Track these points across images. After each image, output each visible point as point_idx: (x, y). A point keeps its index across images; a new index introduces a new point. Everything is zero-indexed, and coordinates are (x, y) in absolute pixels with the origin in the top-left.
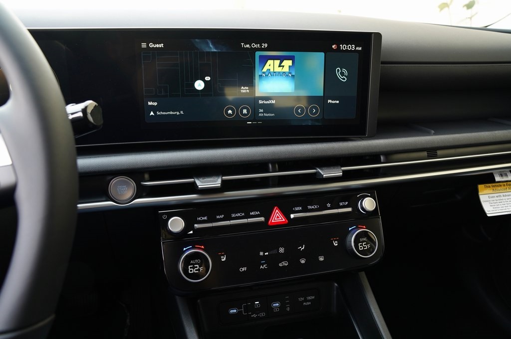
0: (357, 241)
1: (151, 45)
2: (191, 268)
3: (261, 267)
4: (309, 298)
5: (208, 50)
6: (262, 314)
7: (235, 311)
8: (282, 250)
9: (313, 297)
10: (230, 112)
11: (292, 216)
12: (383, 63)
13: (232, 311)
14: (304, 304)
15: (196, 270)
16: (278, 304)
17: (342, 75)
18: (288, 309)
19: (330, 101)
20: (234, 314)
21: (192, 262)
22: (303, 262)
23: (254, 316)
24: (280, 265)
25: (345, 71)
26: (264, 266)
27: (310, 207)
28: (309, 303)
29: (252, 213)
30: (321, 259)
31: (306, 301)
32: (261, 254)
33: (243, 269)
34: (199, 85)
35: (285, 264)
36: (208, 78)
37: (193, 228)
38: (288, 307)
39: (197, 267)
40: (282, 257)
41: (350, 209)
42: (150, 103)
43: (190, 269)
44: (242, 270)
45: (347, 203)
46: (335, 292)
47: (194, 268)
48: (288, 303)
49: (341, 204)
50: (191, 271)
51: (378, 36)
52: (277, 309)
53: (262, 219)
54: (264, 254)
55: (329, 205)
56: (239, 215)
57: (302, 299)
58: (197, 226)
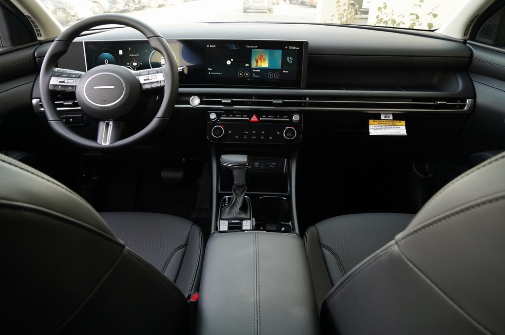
1: (211, 46)
2: (216, 132)
3: (244, 137)
4: (273, 164)
5: (232, 48)
6: (250, 167)
8: (254, 132)
9: (275, 164)
10: (241, 74)
11: (261, 119)
12: (309, 54)
14: (270, 166)
16: (258, 164)
17: (290, 60)
18: (262, 167)
19: (284, 71)
22: (262, 138)
24: (252, 138)
25: (291, 58)
26: (246, 137)
27: (270, 116)
28: (272, 166)
29: (244, 116)
30: (271, 138)
31: (272, 165)
34: (229, 62)
36: (232, 60)
37: (219, 119)
39: (218, 132)
40: (254, 135)
41: (288, 119)
42: (209, 69)
44: (236, 137)
45: (287, 117)
48: (262, 164)
49: (285, 117)
51: (307, 43)
52: (257, 166)
53: (248, 119)
54: (246, 132)
55: (278, 117)
56: (239, 116)
57: (269, 164)
58: (222, 118)
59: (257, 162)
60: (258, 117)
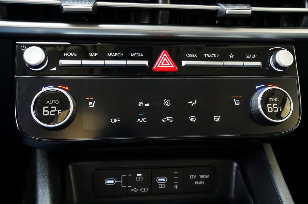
0: (265, 101)
2: (46, 109)
3: (139, 120)
4: (202, 177)
6: (145, 190)
7: (112, 182)
8: (167, 103)
9: (207, 176)
11: (184, 63)
13: (108, 182)
14: (196, 183)
15: (52, 113)
16: (164, 180)
18: (176, 187)
20: (110, 186)
21: (48, 102)
22: (193, 120)
23: (135, 190)
24: (164, 120)
26: (143, 119)
27: (207, 55)
28: (201, 183)
29: (134, 55)
30: (217, 119)
31: (198, 179)
32: (141, 104)
33: (115, 121)
35: (169, 119)
38: (176, 184)
39: (54, 109)
40: (167, 112)
41: (259, 64)
43: (44, 111)
44: (113, 120)
45: (255, 56)
46: (234, 173)
47: (49, 109)
48: (176, 180)
49: (248, 56)
50: (46, 113)
52: (163, 186)
53: (146, 63)
54: (144, 105)
55: (232, 56)
56: (117, 55)
57: (193, 177)
58: (63, 62)
59: (162, 175)
60: (177, 60)
